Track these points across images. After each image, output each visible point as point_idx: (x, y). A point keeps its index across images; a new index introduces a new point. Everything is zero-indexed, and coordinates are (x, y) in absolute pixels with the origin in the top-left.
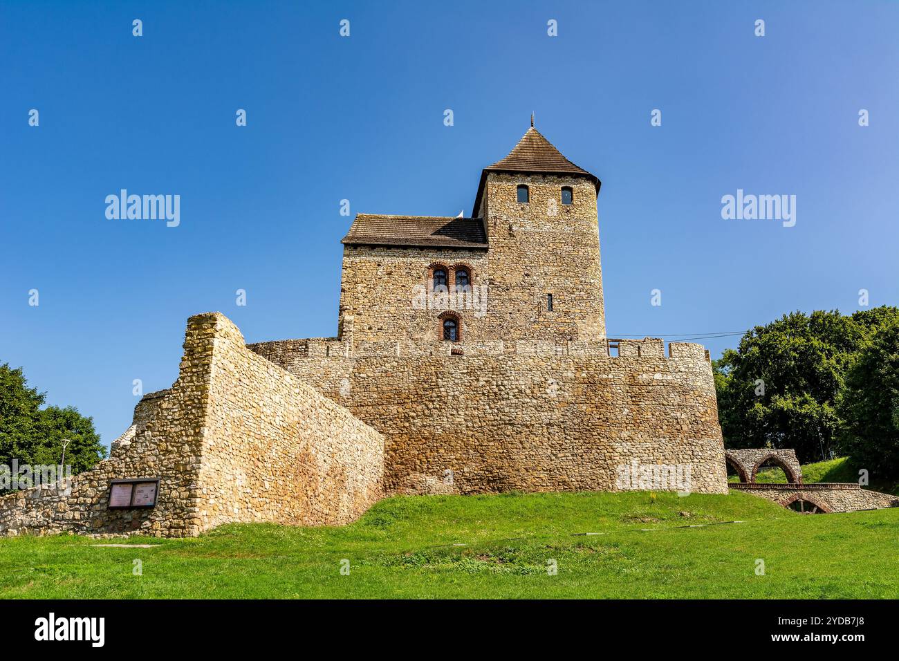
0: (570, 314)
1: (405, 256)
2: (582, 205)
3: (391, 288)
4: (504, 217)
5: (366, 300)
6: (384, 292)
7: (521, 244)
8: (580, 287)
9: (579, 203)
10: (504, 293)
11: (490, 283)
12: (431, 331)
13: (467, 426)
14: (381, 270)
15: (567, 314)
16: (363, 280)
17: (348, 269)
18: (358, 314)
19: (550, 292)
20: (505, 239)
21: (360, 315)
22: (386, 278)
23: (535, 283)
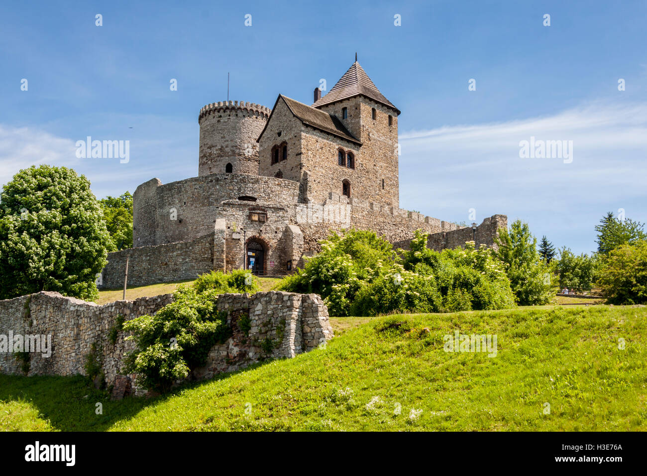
1: (328, 139)
3: (323, 157)
4: (367, 127)
6: (320, 160)
7: (373, 145)
8: (394, 178)
9: (394, 127)
10: (367, 174)
11: (361, 166)
14: (318, 145)
15: (389, 192)
16: (311, 149)
19: (383, 178)
20: (367, 141)
22: (320, 150)
23: (378, 171)
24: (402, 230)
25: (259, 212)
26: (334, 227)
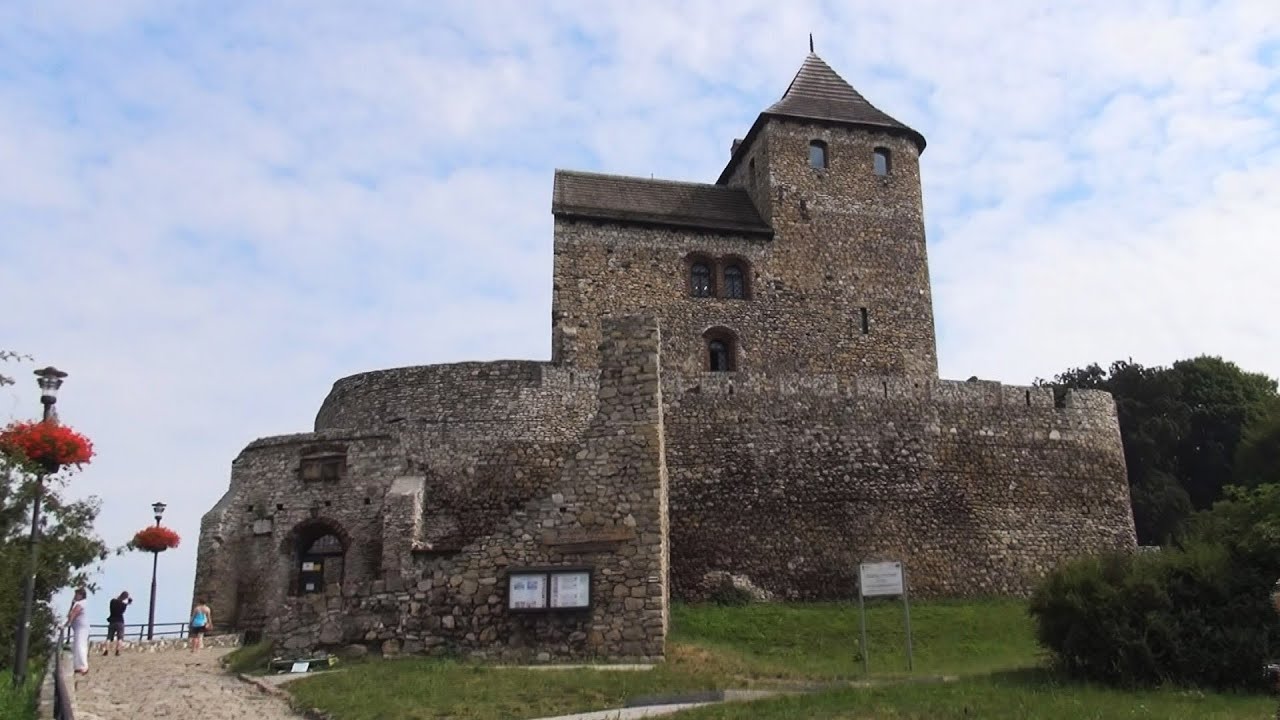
0: (893, 339)
1: (648, 240)
2: (904, 176)
3: (630, 287)
4: (794, 188)
5: (593, 305)
6: (620, 294)
7: (819, 229)
8: (906, 299)
9: (900, 173)
10: (797, 304)
11: (777, 288)
12: (692, 356)
13: (790, 501)
14: (614, 259)
15: (888, 339)
16: (587, 273)
17: (563, 255)
18: (581, 326)
19: (864, 305)
20: (795, 222)
21: (585, 326)
22: (621, 272)
23: (841, 291)
24: (817, 437)
25: (326, 454)
26: (547, 461)
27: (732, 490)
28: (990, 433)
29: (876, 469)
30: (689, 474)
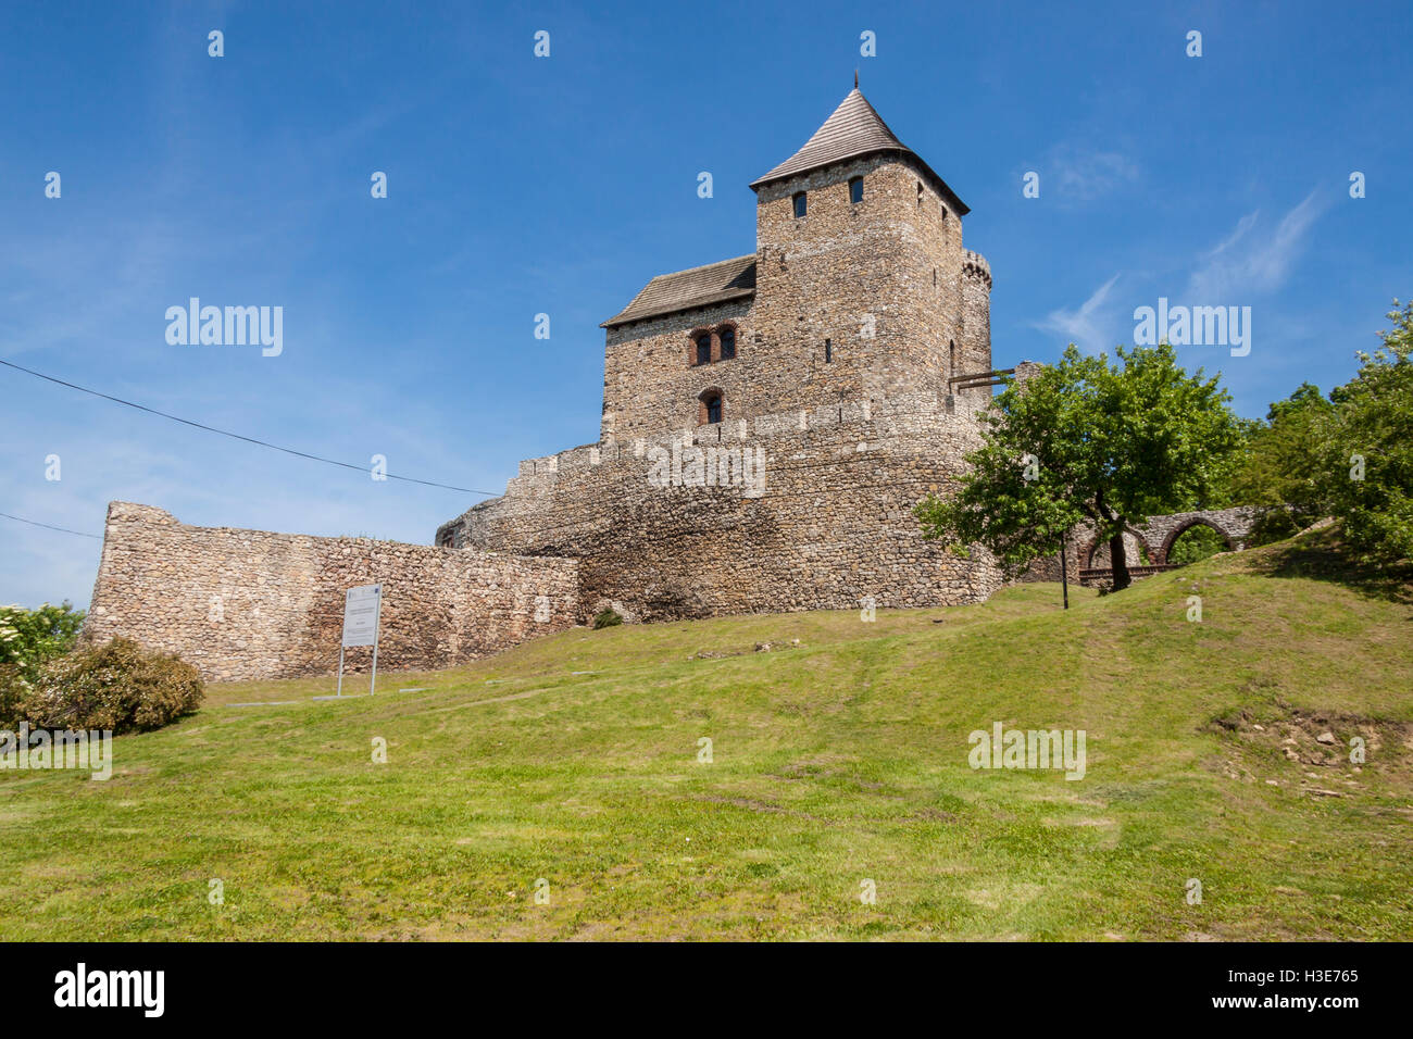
0: (853, 361)
1: (665, 328)
2: (875, 197)
3: (652, 370)
4: (775, 245)
5: (627, 391)
7: (795, 276)
9: (871, 196)
10: (772, 351)
11: (757, 341)
12: (690, 417)
14: (643, 351)
15: (848, 362)
18: (619, 410)
19: (828, 336)
20: (775, 276)
21: (622, 410)
23: (809, 330)
27: (616, 535)
28: (803, 456)
29: (707, 505)
30: (592, 527)
